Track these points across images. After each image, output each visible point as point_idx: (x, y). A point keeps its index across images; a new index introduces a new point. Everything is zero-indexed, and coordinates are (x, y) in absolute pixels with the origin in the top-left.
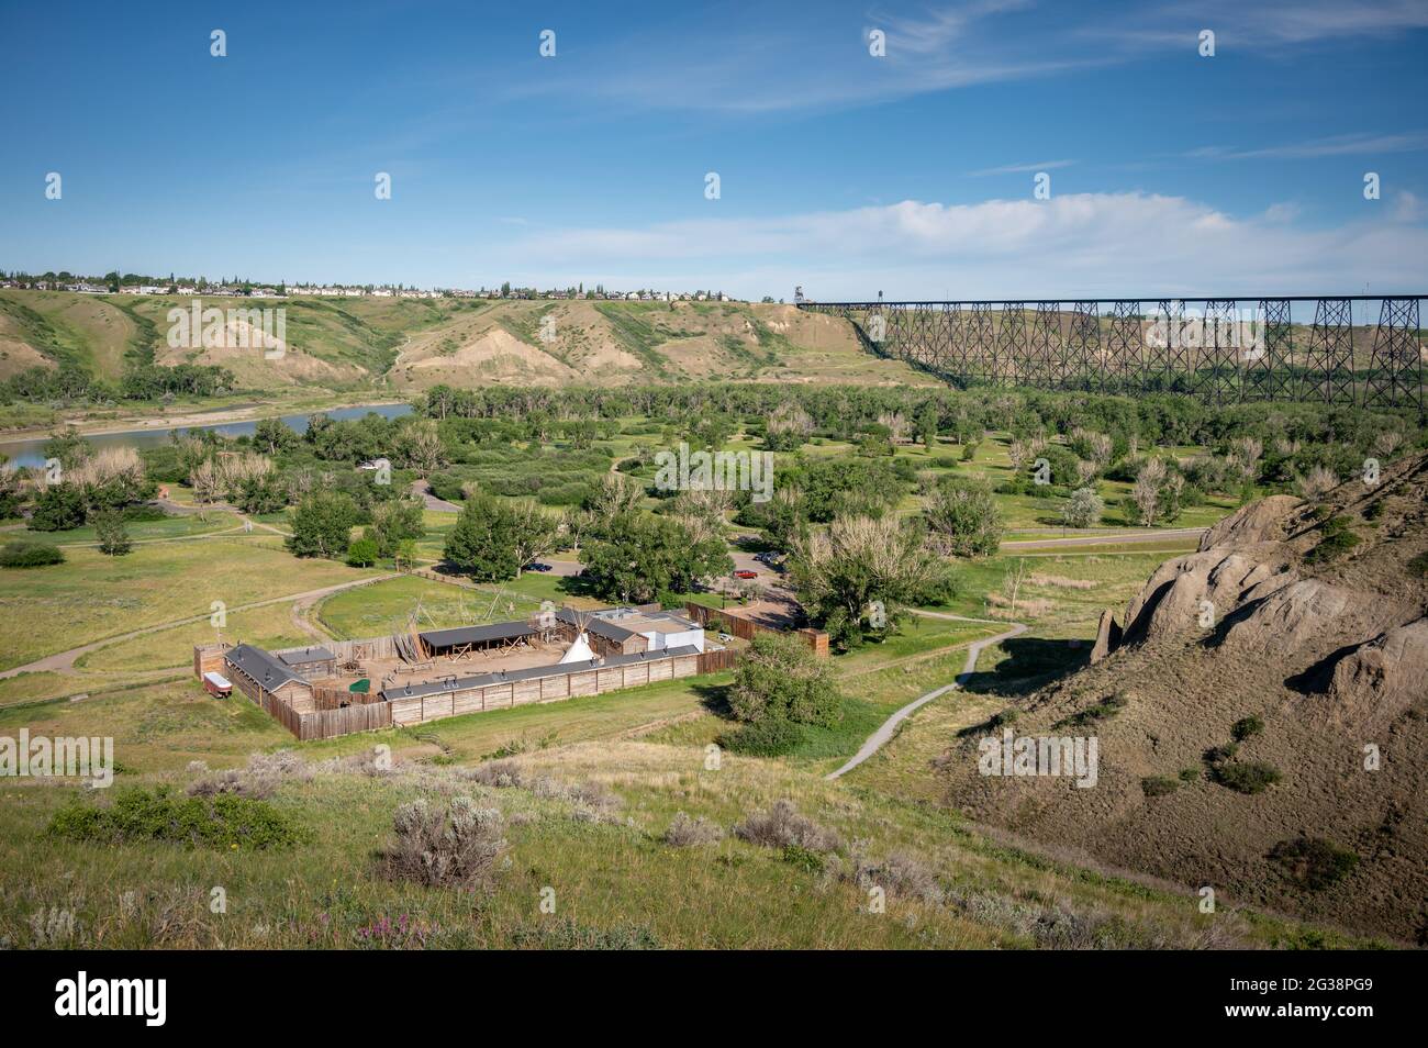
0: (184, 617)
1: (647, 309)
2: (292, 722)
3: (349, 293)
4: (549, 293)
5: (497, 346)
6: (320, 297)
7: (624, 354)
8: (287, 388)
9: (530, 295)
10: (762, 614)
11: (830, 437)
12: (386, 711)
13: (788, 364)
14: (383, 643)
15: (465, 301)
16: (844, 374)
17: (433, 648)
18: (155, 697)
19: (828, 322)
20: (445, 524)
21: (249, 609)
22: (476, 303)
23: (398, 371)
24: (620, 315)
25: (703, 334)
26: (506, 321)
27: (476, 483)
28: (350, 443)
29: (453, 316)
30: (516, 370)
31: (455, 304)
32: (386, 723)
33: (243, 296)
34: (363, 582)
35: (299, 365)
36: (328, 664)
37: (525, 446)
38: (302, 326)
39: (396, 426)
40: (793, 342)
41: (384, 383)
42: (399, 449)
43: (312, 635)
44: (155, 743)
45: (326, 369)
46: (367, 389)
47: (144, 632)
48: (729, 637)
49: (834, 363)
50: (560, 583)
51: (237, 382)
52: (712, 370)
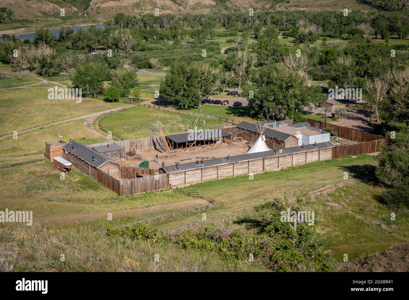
0: (27, 128)
2: (114, 186)
8: (39, 18)
10: (353, 126)
11: (330, 36)
12: (166, 179)
13: (291, 2)
14: (146, 141)
16: (322, 6)
17: (175, 144)
18: (28, 170)
20: (146, 80)
21: (61, 124)
23: (92, 9)
27: (157, 59)
28: (85, 41)
30: (151, 8)
32: (166, 186)
34: (116, 109)
35: (44, 7)
36: (120, 152)
37: (171, 43)
39: (107, 32)
41: (86, 15)
42: (112, 44)
43: (100, 137)
44: (37, 197)
45: (57, 8)
46: (78, 18)
48: (338, 138)
50: (227, 109)
51: (14, 16)
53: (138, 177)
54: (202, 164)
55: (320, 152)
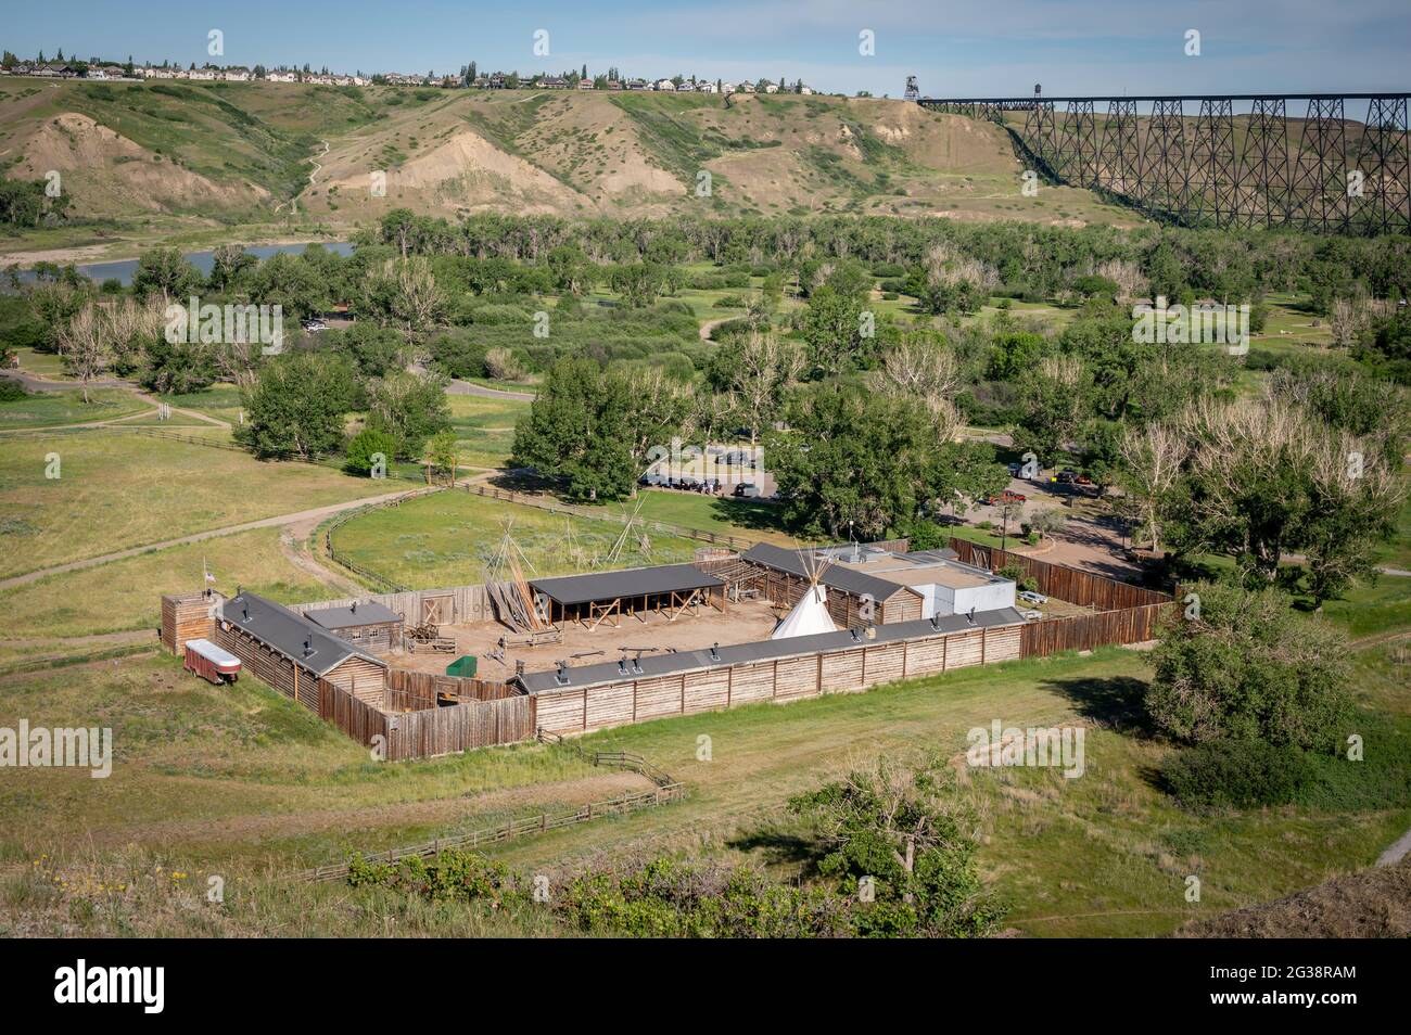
0: (107, 549)
1: (689, 103)
2: (370, 730)
3: (230, 77)
4: (536, 79)
5: (465, 158)
6: (187, 81)
7: (659, 172)
8: (149, 217)
9: (508, 83)
10: (1083, 563)
11: (1019, 297)
12: (528, 712)
13: (909, 192)
14: (471, 597)
15: (408, 90)
16: (998, 207)
18: (106, 680)
19: (968, 128)
20: (474, 414)
21: (211, 539)
22: (424, 94)
23: (315, 193)
24: (650, 114)
25: (775, 144)
26: (476, 120)
27: (509, 351)
28: (292, 289)
29: (390, 114)
30: (494, 195)
31: (392, 95)
32: (526, 734)
33: (75, 78)
34: (381, 499)
35: (166, 183)
36: (389, 629)
37: (551, 301)
38: (166, 124)
39: (358, 265)
40: (916, 158)
41: (294, 211)
42: (374, 299)
43: (331, 582)
45: (208, 188)
46: (271, 218)
47: (51, 572)
48: (1039, 598)
49: (979, 191)
50: (715, 506)
51: (73, 207)
52: (794, 200)
53: (443, 704)
54: (635, 668)
55: (987, 639)
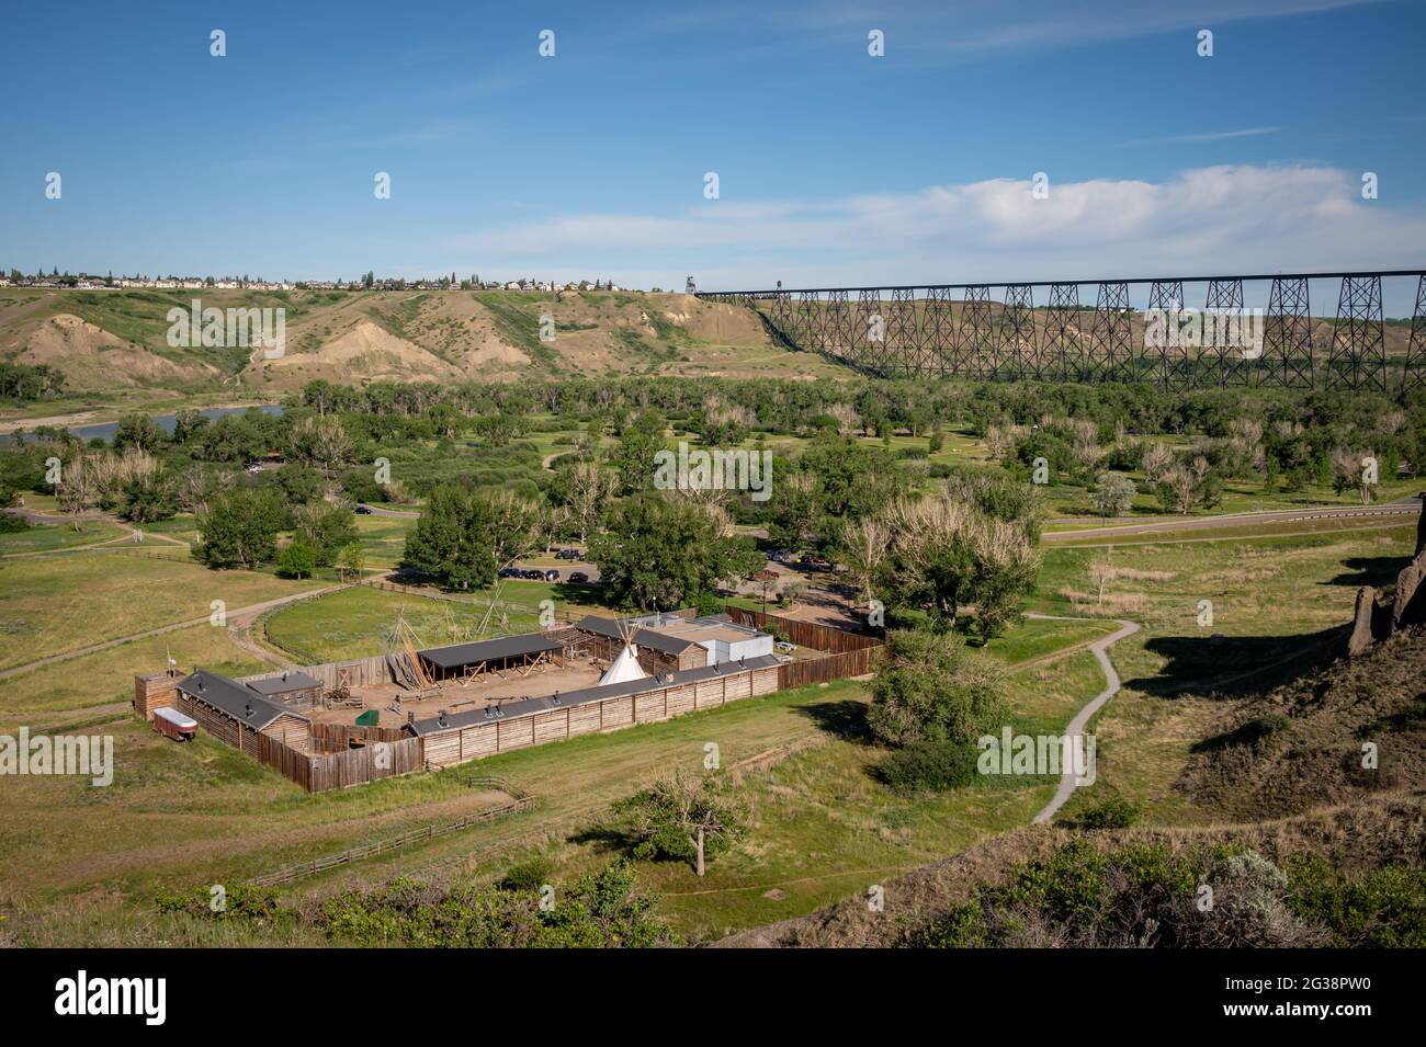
0: (92, 642)
1: (531, 299)
2: (297, 770)
3: (187, 285)
4: (418, 283)
5: (367, 341)
6: (154, 289)
7: (511, 348)
8: (127, 390)
9: (398, 286)
10: (818, 619)
11: (771, 431)
12: (417, 749)
13: (691, 359)
14: (374, 665)
15: (322, 293)
16: (755, 368)
17: (439, 669)
19: (731, 313)
20: (376, 529)
21: (174, 630)
22: (335, 295)
23: (253, 370)
24: (502, 307)
25: (594, 326)
26: (374, 314)
27: (401, 482)
28: (236, 441)
29: (311, 310)
30: (389, 368)
31: (311, 296)
32: (417, 766)
33: (67, 288)
34: (305, 595)
35: (139, 364)
36: (312, 692)
37: (433, 445)
38: (139, 321)
39: (287, 422)
40: (695, 334)
41: (238, 383)
42: (299, 447)
43: (267, 659)
44: (112, 803)
45: (171, 368)
46: (221, 389)
47: (48, 661)
48: (790, 646)
49: (741, 357)
50: (554, 590)
51: (67, 384)
52: (609, 366)
53: (354, 746)
54: (497, 712)
55: (754, 678)
